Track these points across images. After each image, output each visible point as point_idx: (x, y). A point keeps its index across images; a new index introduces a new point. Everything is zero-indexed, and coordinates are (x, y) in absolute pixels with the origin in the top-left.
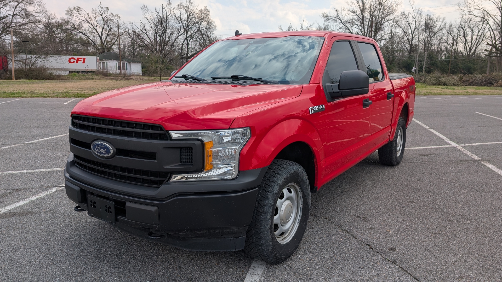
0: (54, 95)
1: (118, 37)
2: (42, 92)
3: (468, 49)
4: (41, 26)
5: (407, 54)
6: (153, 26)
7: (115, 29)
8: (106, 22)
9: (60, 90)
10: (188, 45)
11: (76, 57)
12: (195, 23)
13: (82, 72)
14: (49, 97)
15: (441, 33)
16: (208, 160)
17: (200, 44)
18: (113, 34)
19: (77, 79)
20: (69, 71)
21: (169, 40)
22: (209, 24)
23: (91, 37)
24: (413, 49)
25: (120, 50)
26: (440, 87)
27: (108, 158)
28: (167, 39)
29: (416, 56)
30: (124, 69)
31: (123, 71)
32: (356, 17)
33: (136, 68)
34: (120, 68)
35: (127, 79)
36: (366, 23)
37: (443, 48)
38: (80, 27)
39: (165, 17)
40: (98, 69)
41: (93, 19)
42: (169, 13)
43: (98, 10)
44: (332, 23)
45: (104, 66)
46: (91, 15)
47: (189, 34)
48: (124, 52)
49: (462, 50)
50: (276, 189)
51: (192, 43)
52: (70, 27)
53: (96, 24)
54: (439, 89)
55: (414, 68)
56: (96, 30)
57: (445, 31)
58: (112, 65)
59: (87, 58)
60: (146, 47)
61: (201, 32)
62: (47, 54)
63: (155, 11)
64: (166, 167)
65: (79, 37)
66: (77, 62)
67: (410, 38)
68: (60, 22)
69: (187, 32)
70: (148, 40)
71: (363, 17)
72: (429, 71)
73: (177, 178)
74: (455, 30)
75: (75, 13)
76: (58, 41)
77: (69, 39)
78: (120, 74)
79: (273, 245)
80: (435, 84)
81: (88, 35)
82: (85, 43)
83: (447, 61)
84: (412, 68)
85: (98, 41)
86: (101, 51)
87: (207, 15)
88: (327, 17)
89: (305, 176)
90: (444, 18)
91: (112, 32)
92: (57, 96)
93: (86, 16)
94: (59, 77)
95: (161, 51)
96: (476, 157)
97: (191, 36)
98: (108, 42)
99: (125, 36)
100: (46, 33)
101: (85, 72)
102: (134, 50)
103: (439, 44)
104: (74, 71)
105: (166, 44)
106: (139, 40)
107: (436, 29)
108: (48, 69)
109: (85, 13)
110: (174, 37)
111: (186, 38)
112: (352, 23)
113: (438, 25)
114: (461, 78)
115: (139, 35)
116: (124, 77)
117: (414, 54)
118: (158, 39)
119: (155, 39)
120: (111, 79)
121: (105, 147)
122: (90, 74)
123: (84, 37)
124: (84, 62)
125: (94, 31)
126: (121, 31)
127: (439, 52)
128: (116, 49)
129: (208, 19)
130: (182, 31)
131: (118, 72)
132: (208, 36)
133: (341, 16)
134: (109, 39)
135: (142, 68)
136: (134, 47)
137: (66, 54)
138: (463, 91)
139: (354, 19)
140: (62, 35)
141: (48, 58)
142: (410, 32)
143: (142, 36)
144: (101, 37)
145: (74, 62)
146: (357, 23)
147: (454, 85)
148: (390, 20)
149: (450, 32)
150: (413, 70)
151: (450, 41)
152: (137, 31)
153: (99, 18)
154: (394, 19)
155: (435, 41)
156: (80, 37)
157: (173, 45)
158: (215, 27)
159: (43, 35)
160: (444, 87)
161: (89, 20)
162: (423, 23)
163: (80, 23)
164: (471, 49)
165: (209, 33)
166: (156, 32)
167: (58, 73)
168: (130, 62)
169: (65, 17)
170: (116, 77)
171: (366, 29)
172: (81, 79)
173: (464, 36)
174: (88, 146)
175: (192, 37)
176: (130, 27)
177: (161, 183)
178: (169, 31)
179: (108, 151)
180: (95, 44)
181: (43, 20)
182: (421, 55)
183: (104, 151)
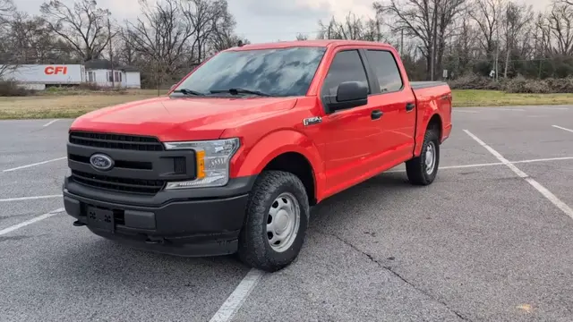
0: (29, 115)
1: (109, 39)
2: (14, 112)
3: (564, 46)
4: (9, 27)
5: (484, 53)
6: (154, 24)
7: (105, 28)
8: (92, 19)
9: (37, 109)
10: (200, 47)
11: (54, 66)
12: (209, 19)
13: (63, 85)
14: (23, 118)
15: (528, 25)
16: (200, 169)
17: (216, 46)
18: (102, 35)
19: (56, 95)
20: (47, 85)
21: (175, 41)
22: (227, 19)
23: (74, 40)
24: (492, 46)
25: (111, 56)
26: (524, 95)
27: (106, 170)
28: (173, 40)
29: (496, 56)
30: (117, 80)
31: (116, 84)
32: (417, 7)
33: (132, 79)
34: (111, 79)
35: (122, 94)
36: (431, 15)
37: (531, 44)
38: (58, 27)
39: (169, 11)
40: (84, 81)
41: (77, 17)
42: (174, 7)
43: (82, 5)
44: (387, 15)
45: (91, 77)
46: (73, 12)
47: (201, 33)
48: (117, 58)
49: (556, 47)
50: (268, 197)
51: (206, 46)
52: (45, 27)
53: (79, 22)
54: (521, 98)
55: (493, 72)
56: (79, 30)
57: (532, 23)
58: (101, 76)
59: (69, 67)
60: (145, 51)
61: (216, 30)
62: (18, 63)
63: (156, 5)
64: (161, 175)
65: (57, 39)
66: (56, 73)
67: (488, 33)
68: (34, 21)
69: (199, 31)
70: (148, 42)
71: (426, 7)
72: (511, 76)
73: (171, 186)
74: (546, 22)
75: (52, 9)
76: (30, 45)
77: (45, 43)
78: (113, 87)
79: (267, 251)
80: (518, 92)
81: (70, 37)
82: (66, 48)
83: (537, 62)
84: (490, 72)
85: (83, 45)
86: (86, 57)
87: (224, 8)
88: (379, 8)
89: (301, 187)
90: (531, 7)
91: (102, 32)
92: (33, 118)
93: (67, 13)
94: (33, 93)
95: (165, 56)
96: (523, 175)
97: (203, 35)
98: (95, 46)
99: (118, 38)
100: (14, 35)
101: (66, 85)
102: (130, 55)
103: (526, 39)
104: (53, 85)
105: (171, 47)
106: (136, 43)
107: (522, 21)
108: (19, 83)
109: (65, 9)
110: (181, 38)
111: (198, 39)
112: (412, 14)
113: (524, 15)
114: (551, 83)
115: (135, 37)
116: (118, 90)
117: (493, 54)
118: (161, 41)
119: (158, 41)
120: (101, 94)
121: (104, 160)
122: (73, 88)
123: (64, 40)
124: (65, 72)
125: (78, 32)
126: (113, 31)
127: (527, 49)
128: (106, 55)
129: (226, 14)
130: (192, 29)
131: (109, 84)
132: (225, 35)
133: (397, 6)
134: (96, 42)
135: (141, 79)
136: (129, 52)
137: (42, 63)
138: (550, 100)
139: (415, 9)
140: (34, 38)
141: (18, 69)
142: (488, 26)
143: (141, 37)
144: (86, 40)
145: (52, 73)
146: (418, 15)
147: (542, 92)
148: (462, 10)
149: (539, 25)
150: (491, 74)
151: (540, 35)
152: (133, 30)
153: (84, 15)
154: (466, 8)
155: (520, 36)
156: (60, 41)
157: (180, 48)
158: (235, 23)
159: (11, 38)
160: (528, 95)
161: (70, 18)
162: (504, 13)
163: (59, 21)
164: (567, 46)
165: (227, 31)
166: (158, 32)
167: (31, 87)
168: (124, 70)
169: (40, 15)
170: (107, 91)
171: (430, 22)
172: (62, 94)
173: (558, 30)
174: (86, 160)
175: (205, 37)
176: (124, 26)
177: (157, 190)
178: (175, 30)
179: (107, 163)
180: (79, 49)
181: (12, 19)
182: (502, 54)
183: (103, 163)
